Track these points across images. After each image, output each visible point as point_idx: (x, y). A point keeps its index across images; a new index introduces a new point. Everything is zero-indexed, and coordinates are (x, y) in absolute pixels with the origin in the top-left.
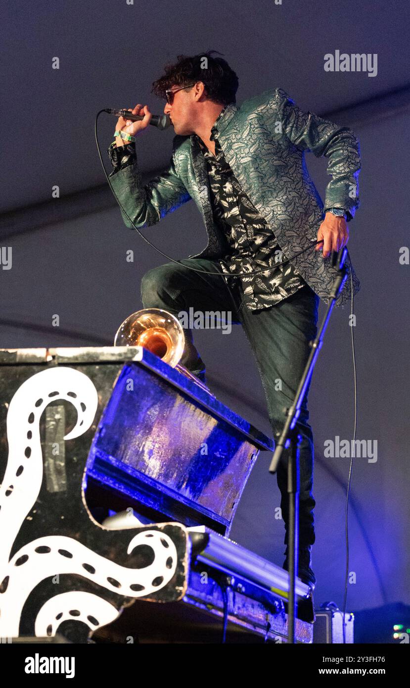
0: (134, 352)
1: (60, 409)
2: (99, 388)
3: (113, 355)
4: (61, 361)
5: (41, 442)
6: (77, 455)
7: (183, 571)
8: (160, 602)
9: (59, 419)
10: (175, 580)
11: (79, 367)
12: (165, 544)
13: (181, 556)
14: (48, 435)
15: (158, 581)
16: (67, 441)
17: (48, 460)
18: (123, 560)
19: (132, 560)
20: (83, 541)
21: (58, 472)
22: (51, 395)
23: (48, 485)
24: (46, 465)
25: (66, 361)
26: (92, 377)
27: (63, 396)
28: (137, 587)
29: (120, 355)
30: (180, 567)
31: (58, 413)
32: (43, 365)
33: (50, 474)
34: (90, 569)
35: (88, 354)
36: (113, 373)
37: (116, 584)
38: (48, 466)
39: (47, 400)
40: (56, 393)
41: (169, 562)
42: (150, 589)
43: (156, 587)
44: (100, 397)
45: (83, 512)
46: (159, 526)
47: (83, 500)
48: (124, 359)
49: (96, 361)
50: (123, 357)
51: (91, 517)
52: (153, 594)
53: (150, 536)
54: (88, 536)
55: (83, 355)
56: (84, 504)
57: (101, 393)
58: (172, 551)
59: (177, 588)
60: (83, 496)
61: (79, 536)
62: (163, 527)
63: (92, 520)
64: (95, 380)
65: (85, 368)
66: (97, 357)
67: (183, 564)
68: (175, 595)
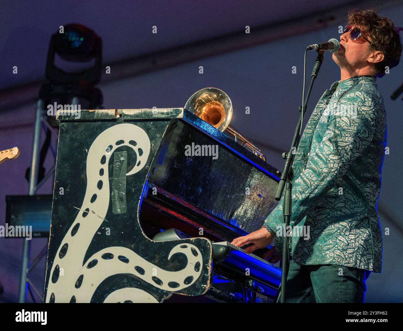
0: (178, 112)
1: (125, 153)
2: (152, 138)
3: (163, 113)
4: (125, 118)
5: (109, 177)
6: (135, 187)
7: (207, 273)
8: (189, 295)
9: (123, 161)
10: (201, 280)
11: (138, 123)
12: (195, 253)
13: (205, 262)
14: (114, 172)
15: (188, 280)
16: (127, 177)
17: (114, 191)
18: (164, 264)
19: (171, 264)
20: (136, 250)
21: (121, 199)
22: (118, 143)
23: (113, 209)
24: (112, 194)
25: (129, 118)
26: (148, 130)
27: (126, 143)
28: (173, 285)
29: (167, 114)
30: (205, 269)
31: (122, 156)
32: (113, 121)
33: (115, 201)
34: (140, 270)
35: (145, 113)
36: (163, 127)
37: (159, 282)
38: (114, 195)
39: (115, 147)
40: (122, 142)
41: (197, 266)
42: (183, 286)
43: (187, 284)
44: (153, 145)
45: (137, 229)
46: (191, 239)
47: (138, 219)
48: (170, 116)
49: (151, 118)
50: (170, 115)
51: (143, 232)
52: (185, 289)
53: (185, 247)
54: (140, 247)
55: (142, 114)
56: (139, 222)
57: (153, 141)
58: (199, 258)
59: (202, 285)
60: (138, 216)
61: (134, 246)
62: (193, 241)
63: (144, 234)
64: (149, 132)
65: (143, 124)
66: (151, 116)
67: (208, 268)
68: (200, 290)
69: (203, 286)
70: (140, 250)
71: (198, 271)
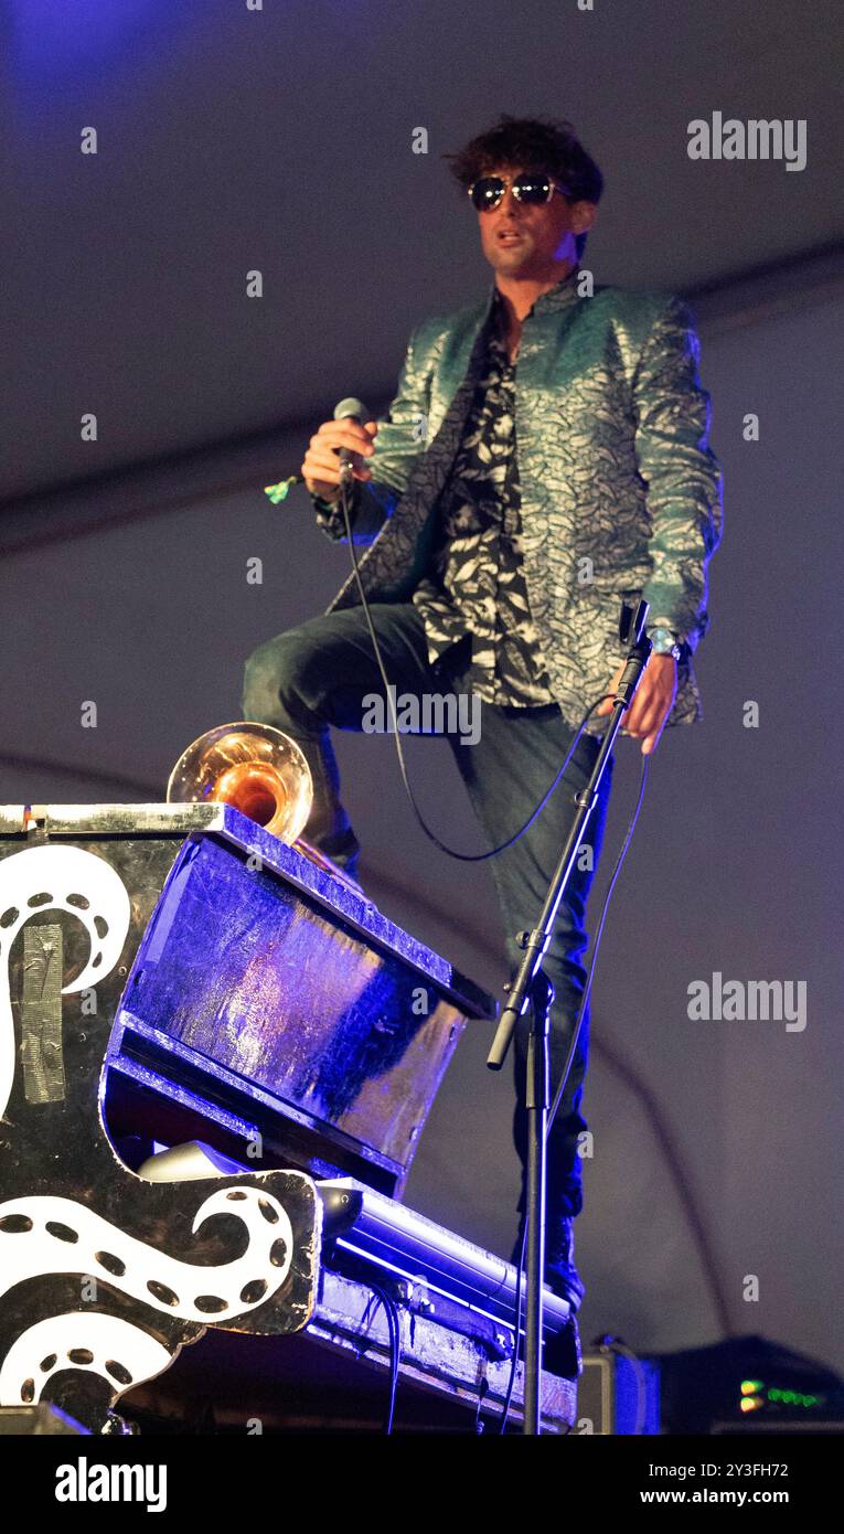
0: (208, 815)
1: (55, 930)
2: (133, 889)
3: (164, 819)
4: (54, 830)
5: (12, 1000)
6: (87, 1027)
7: (308, 1271)
8: (258, 1333)
9: (51, 952)
10: (289, 1289)
11: (93, 845)
12: (269, 1214)
13: (302, 1239)
14: (26, 985)
15: (253, 1290)
16: (65, 997)
17: (27, 1037)
18: (181, 1246)
19: (201, 1247)
20: (99, 1207)
21: (48, 1061)
22: (33, 902)
23: (27, 1089)
24: (23, 1047)
25: (65, 831)
26: (120, 865)
27: (59, 903)
28: (209, 1303)
29: (178, 819)
30: (301, 1261)
31: (48, 939)
32: (18, 839)
33: (30, 1067)
34: (112, 1263)
35: (111, 817)
36: (164, 855)
37: (167, 1295)
38: (28, 1048)
39: (27, 913)
40: (46, 897)
41: (277, 1251)
42: (236, 1307)
43: (250, 1302)
44: (137, 907)
45: (100, 1145)
46: (258, 1174)
47: (101, 1120)
48: (187, 826)
49: (130, 831)
50: (185, 823)
51: (115, 1156)
52: (244, 1316)
53: (240, 1196)
54: (109, 1196)
55: (103, 819)
56: (103, 1128)
57: (138, 896)
58: (283, 1229)
59: (294, 1305)
60: (100, 1111)
61: (91, 1195)
62: (264, 1180)
63: (119, 1161)
64: (125, 871)
65: (105, 846)
66: (130, 824)
67: (308, 1255)
68: (289, 1319)
69: (297, 1308)
70: (111, 1205)
71: (281, 1264)
